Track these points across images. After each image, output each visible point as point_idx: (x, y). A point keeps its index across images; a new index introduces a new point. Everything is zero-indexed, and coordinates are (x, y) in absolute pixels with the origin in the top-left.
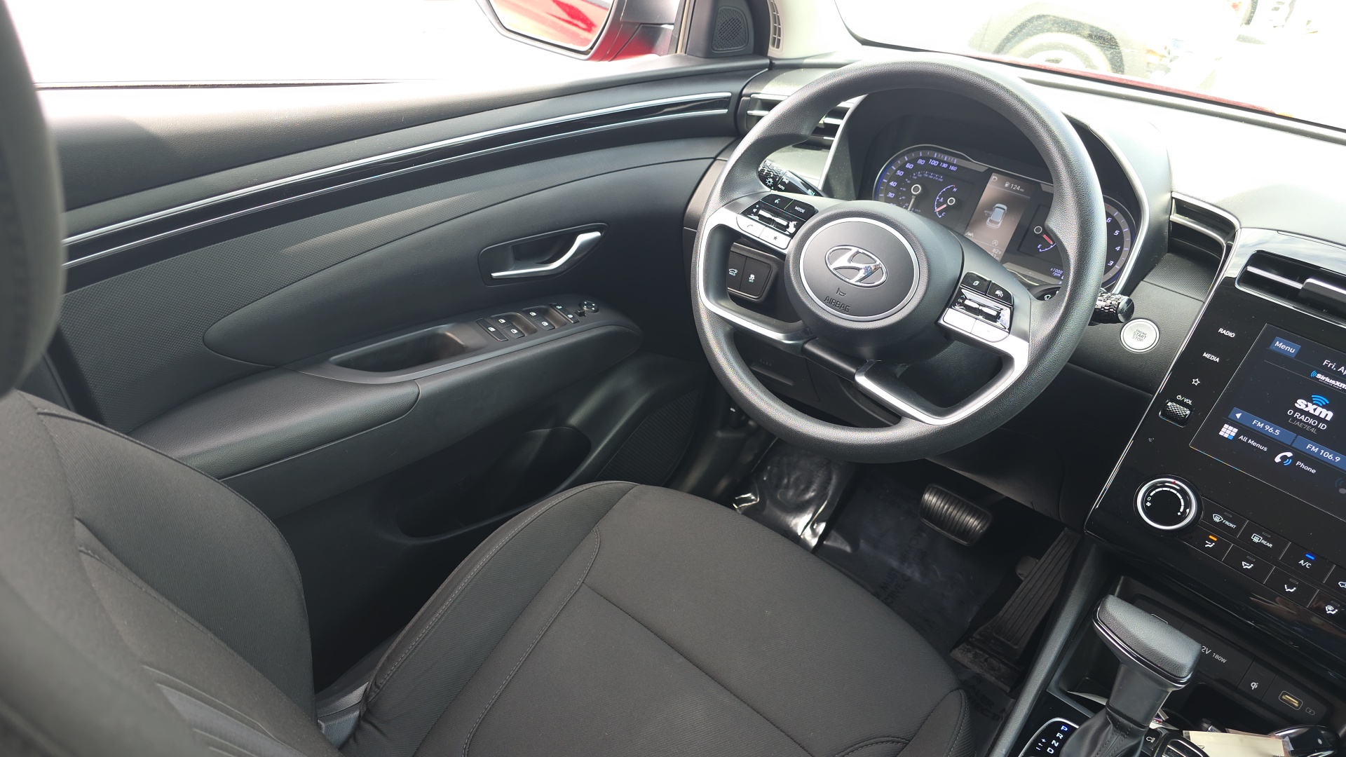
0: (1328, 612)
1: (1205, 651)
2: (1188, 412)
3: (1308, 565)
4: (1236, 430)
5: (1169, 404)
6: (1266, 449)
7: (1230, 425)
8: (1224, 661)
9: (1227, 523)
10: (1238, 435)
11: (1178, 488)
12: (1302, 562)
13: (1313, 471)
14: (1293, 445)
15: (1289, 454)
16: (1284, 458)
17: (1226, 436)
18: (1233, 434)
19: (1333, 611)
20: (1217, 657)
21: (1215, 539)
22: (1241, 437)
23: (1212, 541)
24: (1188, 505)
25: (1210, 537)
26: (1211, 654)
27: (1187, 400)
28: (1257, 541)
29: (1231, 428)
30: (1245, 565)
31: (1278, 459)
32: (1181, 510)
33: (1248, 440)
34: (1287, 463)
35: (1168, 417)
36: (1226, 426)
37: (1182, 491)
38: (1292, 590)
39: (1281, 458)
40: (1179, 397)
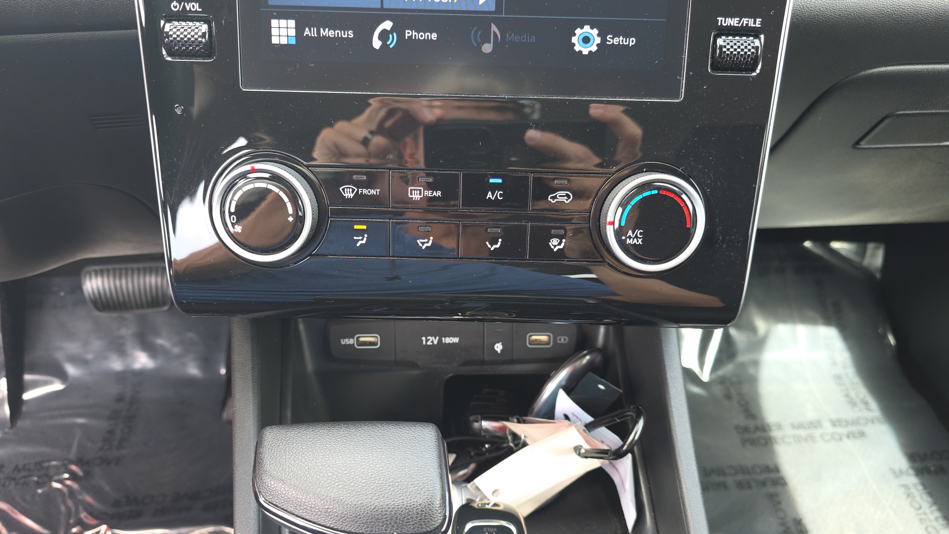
0: (555, 250)
1: (432, 342)
2: (204, 28)
3: (498, 193)
4: (292, 23)
5: (168, 27)
6: (351, 34)
7: (279, 17)
8: (456, 340)
9: (365, 191)
10: (299, 29)
11: (267, 175)
12: (489, 195)
13: (434, 36)
14: (385, 7)
15: (387, 25)
16: (384, 35)
17: (284, 41)
18: (292, 32)
19: (560, 244)
20: (448, 340)
21: (364, 227)
22: (307, 32)
23: (361, 233)
24: (294, 196)
25: (356, 227)
26: (440, 341)
27: (191, 5)
28: (419, 197)
29: (283, 22)
30: (423, 243)
31: (377, 44)
32: (290, 211)
33: (318, 32)
34: (392, 41)
35: (180, 54)
36: (274, 23)
37: (275, 178)
38: (498, 246)
39: (380, 38)
40: (175, 6)
